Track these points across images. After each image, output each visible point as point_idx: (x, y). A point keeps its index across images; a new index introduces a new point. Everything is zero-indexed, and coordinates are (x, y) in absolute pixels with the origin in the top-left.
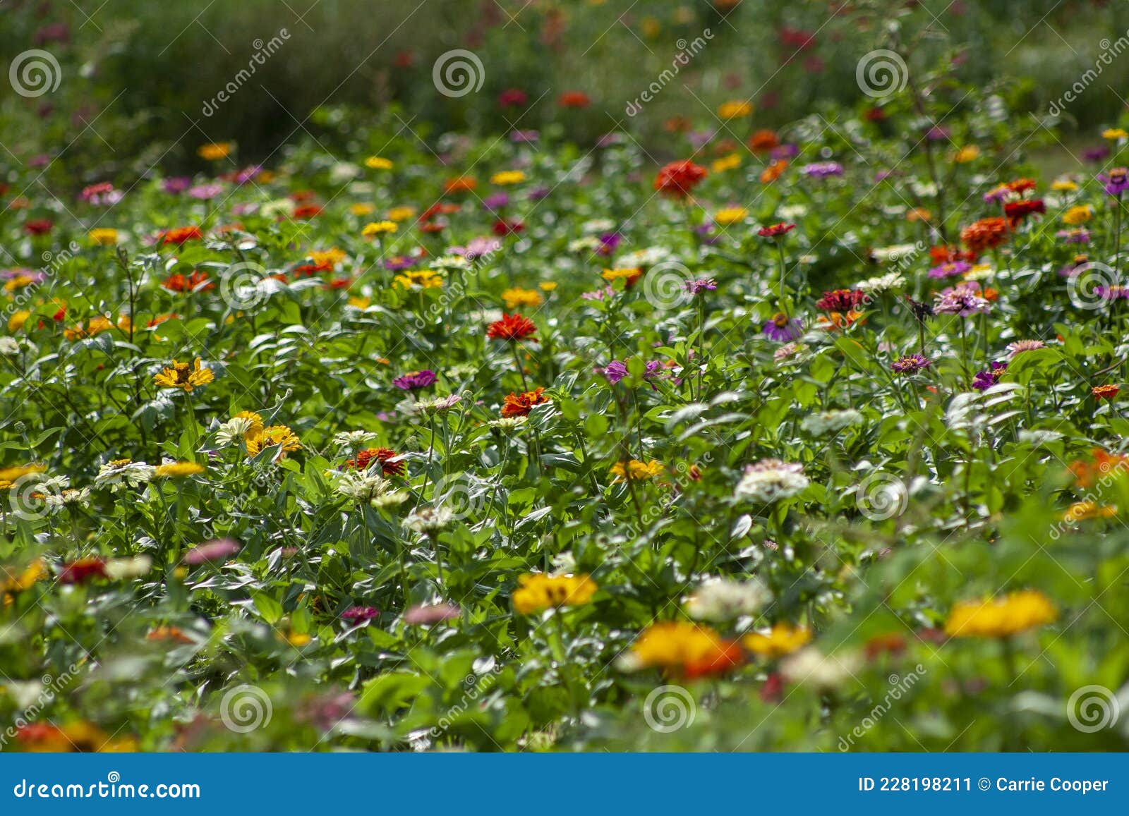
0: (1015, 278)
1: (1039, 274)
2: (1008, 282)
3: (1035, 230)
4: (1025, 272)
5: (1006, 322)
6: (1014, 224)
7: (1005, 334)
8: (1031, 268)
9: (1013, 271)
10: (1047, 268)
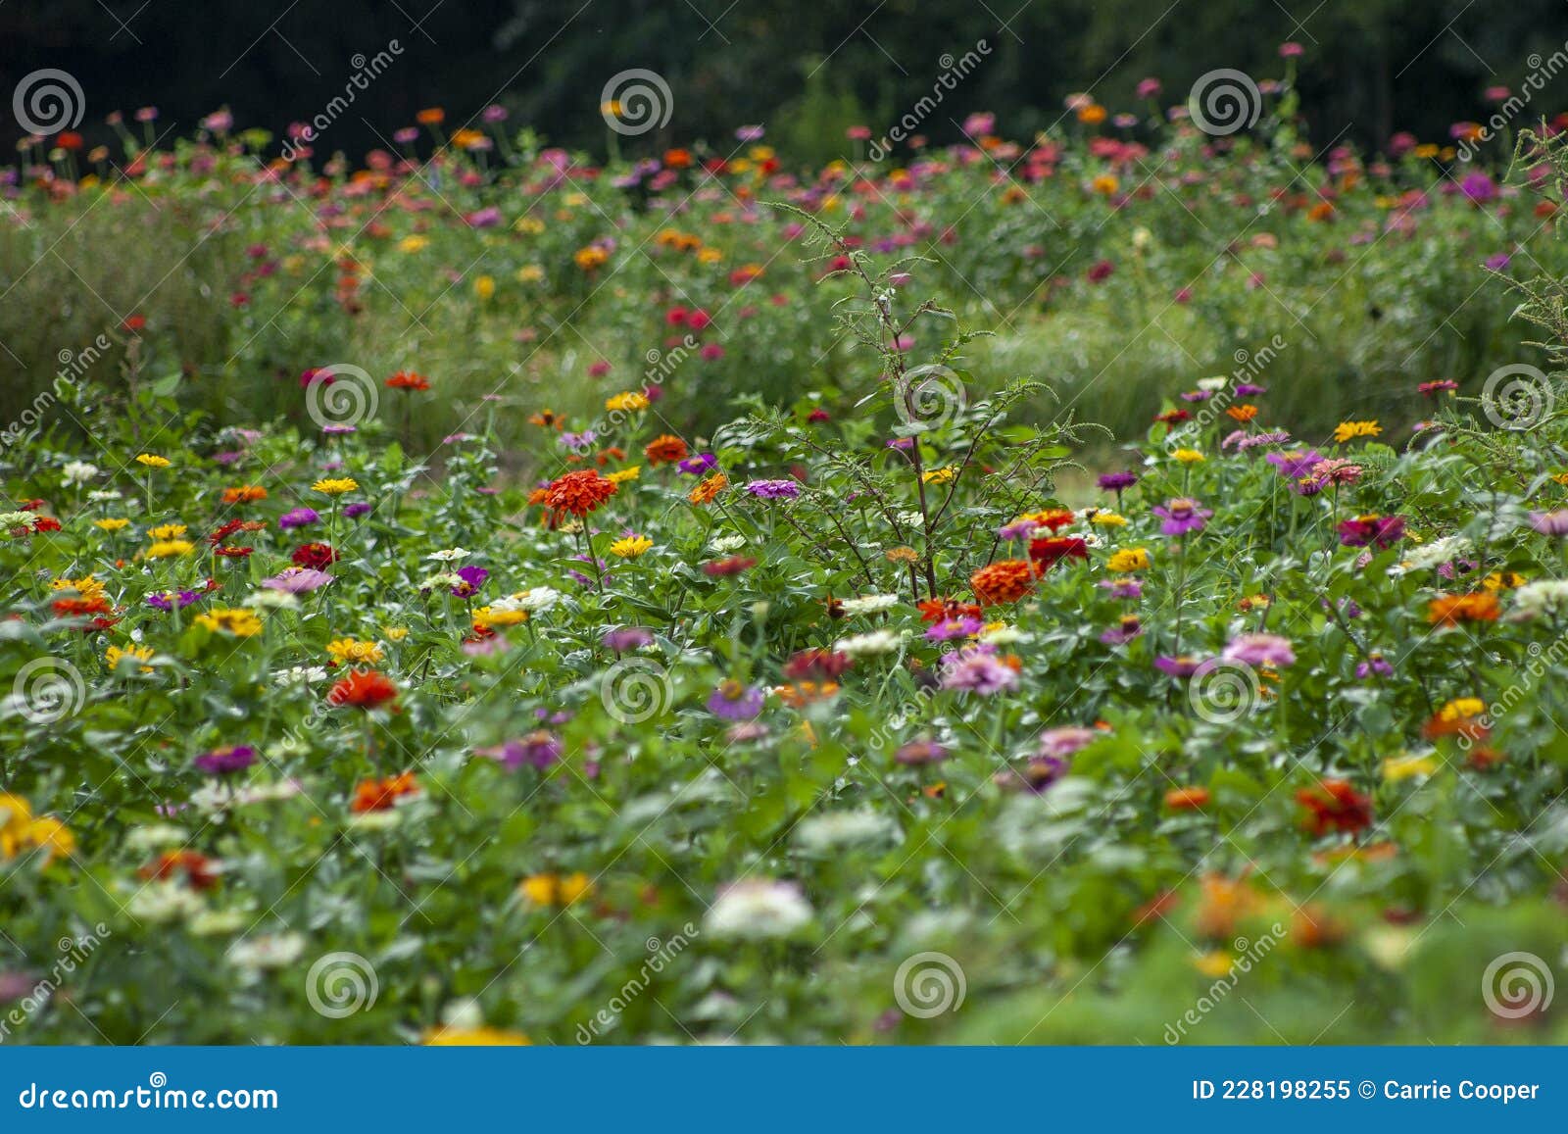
0: (1041, 644)
1: (1074, 638)
2: (1034, 648)
3: (1068, 577)
4: (1055, 636)
5: (1029, 703)
6: (1043, 569)
7: (1027, 720)
8: (1062, 632)
9: (1039, 634)
10: (1085, 631)
